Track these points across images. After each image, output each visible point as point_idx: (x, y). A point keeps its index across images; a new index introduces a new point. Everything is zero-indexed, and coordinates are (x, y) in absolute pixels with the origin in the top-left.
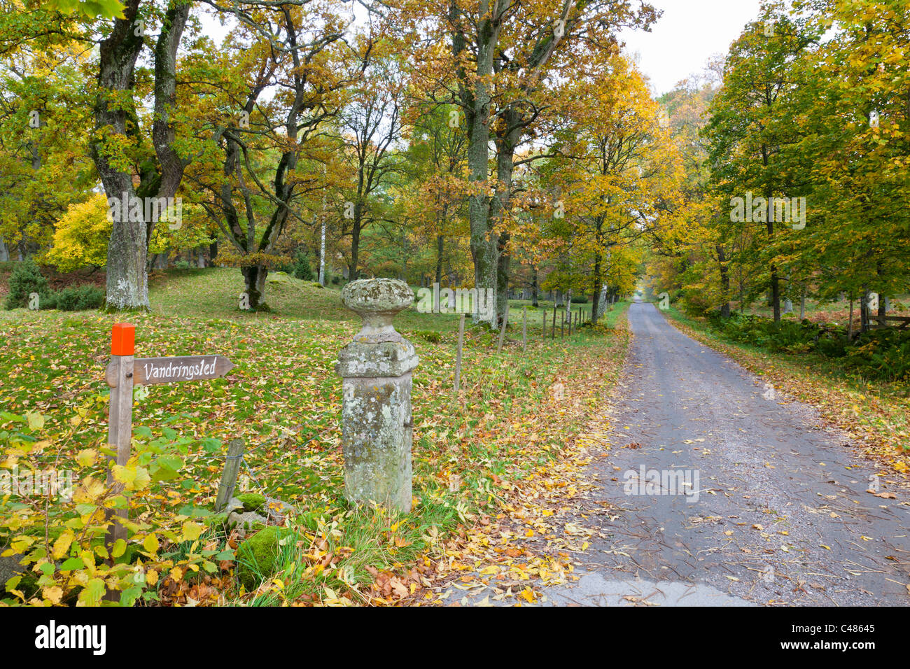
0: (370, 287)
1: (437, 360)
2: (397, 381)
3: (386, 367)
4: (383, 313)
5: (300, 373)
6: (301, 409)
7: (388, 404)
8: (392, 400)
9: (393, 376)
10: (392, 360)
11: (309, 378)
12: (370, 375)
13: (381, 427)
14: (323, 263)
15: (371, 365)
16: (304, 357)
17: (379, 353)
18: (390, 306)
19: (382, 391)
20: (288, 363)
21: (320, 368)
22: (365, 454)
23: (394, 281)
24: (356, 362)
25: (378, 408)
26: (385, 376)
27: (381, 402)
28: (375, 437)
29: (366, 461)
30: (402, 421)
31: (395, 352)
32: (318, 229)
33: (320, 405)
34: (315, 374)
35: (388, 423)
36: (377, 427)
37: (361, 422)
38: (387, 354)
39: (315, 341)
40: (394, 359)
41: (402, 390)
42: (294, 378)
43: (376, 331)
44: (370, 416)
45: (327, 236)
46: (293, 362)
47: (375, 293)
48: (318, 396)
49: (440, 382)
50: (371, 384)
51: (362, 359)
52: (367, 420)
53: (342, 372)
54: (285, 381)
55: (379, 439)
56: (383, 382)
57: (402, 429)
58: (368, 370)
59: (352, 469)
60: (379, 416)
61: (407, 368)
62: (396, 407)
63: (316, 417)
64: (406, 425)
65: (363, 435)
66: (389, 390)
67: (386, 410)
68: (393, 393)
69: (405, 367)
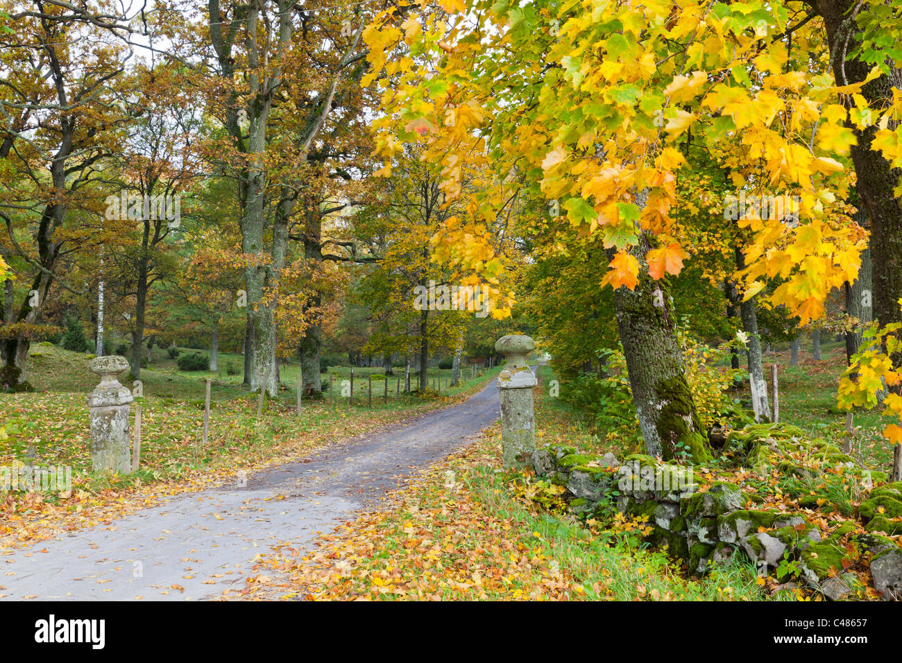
0: (103, 361)
2: (119, 408)
3: (112, 401)
4: (111, 373)
5: (70, 433)
6: (70, 458)
7: (114, 419)
8: (116, 417)
9: (116, 405)
11: (77, 437)
12: (104, 405)
13: (111, 431)
14: (101, 330)
15: (105, 400)
16: (73, 422)
17: (109, 393)
18: (115, 370)
19: (111, 413)
20: (58, 426)
21: (87, 430)
22: (103, 446)
23: (118, 357)
25: (109, 422)
26: (112, 405)
27: (110, 418)
28: (107, 437)
29: (103, 449)
30: (122, 429)
31: (117, 393)
33: (86, 454)
34: (83, 434)
35: (114, 429)
36: (109, 431)
37: (100, 429)
38: (113, 394)
39: (83, 409)
40: (117, 396)
41: (122, 413)
42: (64, 437)
43: (108, 383)
44: (105, 426)
46: (63, 426)
47: (106, 363)
48: (85, 449)
50: (105, 409)
51: (100, 397)
52: (103, 428)
53: (90, 404)
54: (56, 439)
55: (110, 438)
56: (111, 408)
57: (122, 433)
58: (103, 403)
59: (96, 454)
60: (109, 425)
61: (125, 401)
62: (118, 421)
63: (82, 462)
64: (125, 431)
65: (101, 436)
66: (115, 412)
67: (113, 422)
68: (117, 414)
69: (123, 400)
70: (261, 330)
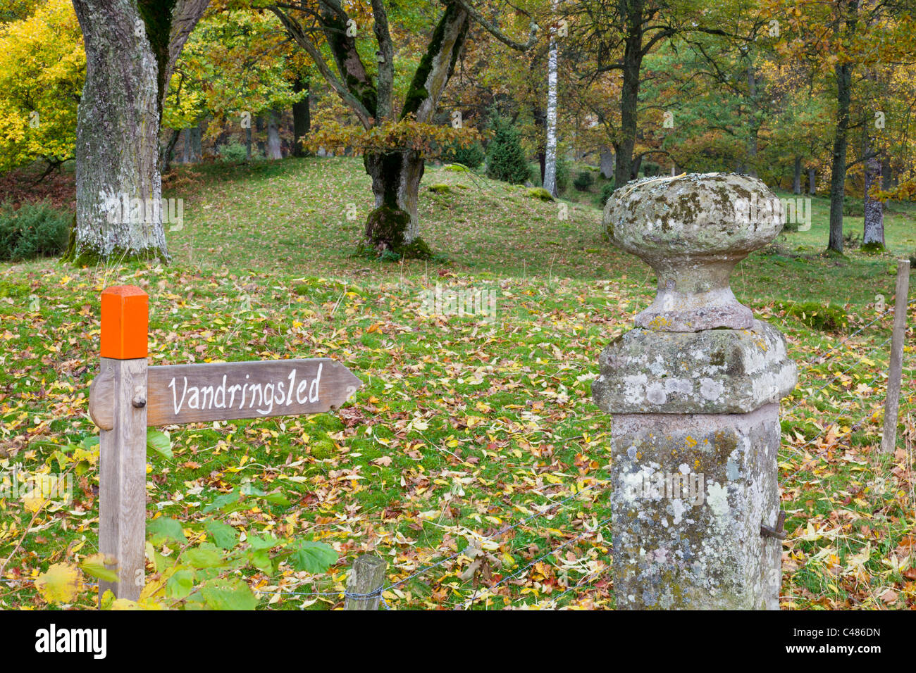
0: (673, 196)
1: (839, 374)
2: (744, 425)
3: (715, 391)
4: (707, 257)
5: (501, 406)
6: (509, 490)
7: (722, 481)
8: (731, 471)
9: (734, 412)
10: (730, 372)
11: (527, 415)
12: (675, 409)
13: (704, 535)
14: (552, 141)
15: (681, 386)
16: (514, 367)
17: (699, 355)
18: (725, 241)
19: (707, 448)
20: (476, 380)
21: (550, 393)
22: (668, 600)
23: (734, 179)
24: (643, 378)
26: (713, 411)
27: (704, 474)
28: (690, 560)
30: (756, 523)
31: (738, 354)
32: (539, 60)
33: (553, 480)
34: (539, 406)
35: (722, 526)
36: (695, 535)
37: (657, 522)
38: (718, 359)
39: (538, 328)
40: (736, 370)
41: (755, 447)
42: (491, 414)
43: (692, 302)
45: (561, 75)
46: (488, 378)
47: (687, 209)
48: (548, 459)
49: (847, 430)
50: (678, 430)
51: (659, 370)
52: (670, 519)
53: (610, 401)
54: (470, 423)
55: (701, 565)
56: (708, 426)
57: (756, 541)
58: (671, 398)
60: (699, 508)
61: (768, 394)
62: (741, 488)
63: (544, 508)
64: (765, 533)
65: (661, 554)
66: (725, 445)
67: (716, 495)
68: (734, 454)
69: (762, 389)
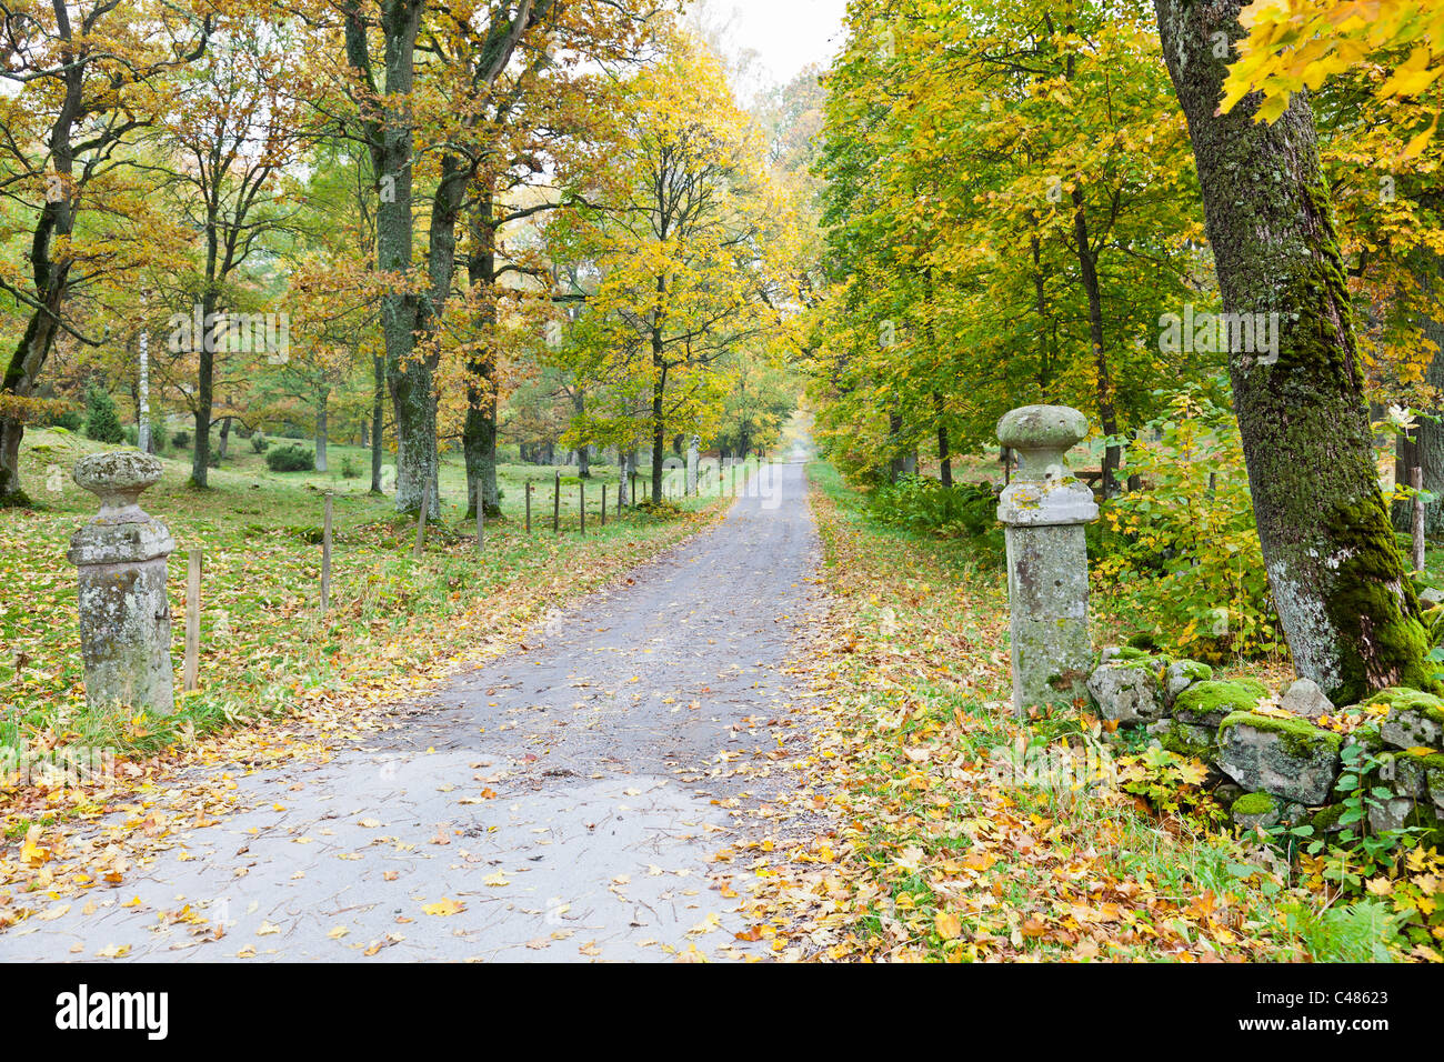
1: (308, 569)
2: (143, 567)
3: (126, 551)
4: (121, 490)
7: (132, 593)
8: (136, 588)
9: (136, 561)
10: (134, 542)
12: (108, 561)
13: (124, 619)
14: (145, 408)
15: (110, 550)
17: (119, 535)
18: (131, 483)
19: (125, 578)
20: (45, 583)
22: (108, 651)
24: (92, 547)
25: (120, 598)
26: (126, 561)
27: (124, 591)
28: (118, 631)
29: (109, 658)
30: (152, 613)
31: (137, 534)
35: (133, 614)
36: (120, 619)
37: (101, 615)
38: (128, 536)
40: (137, 541)
41: (150, 578)
42: (56, 603)
43: (117, 512)
44: (112, 607)
46: (55, 580)
49: (302, 600)
50: (111, 571)
51: (99, 543)
52: (108, 613)
53: (75, 559)
54: (39, 609)
55: (124, 633)
56: (125, 568)
57: (152, 621)
58: (105, 556)
59: (93, 669)
60: (122, 606)
61: (156, 552)
62: (142, 596)
64: (157, 618)
65: (104, 630)
66: (133, 576)
67: (130, 599)
68: (138, 580)
69: (151, 549)
70: (412, 406)
